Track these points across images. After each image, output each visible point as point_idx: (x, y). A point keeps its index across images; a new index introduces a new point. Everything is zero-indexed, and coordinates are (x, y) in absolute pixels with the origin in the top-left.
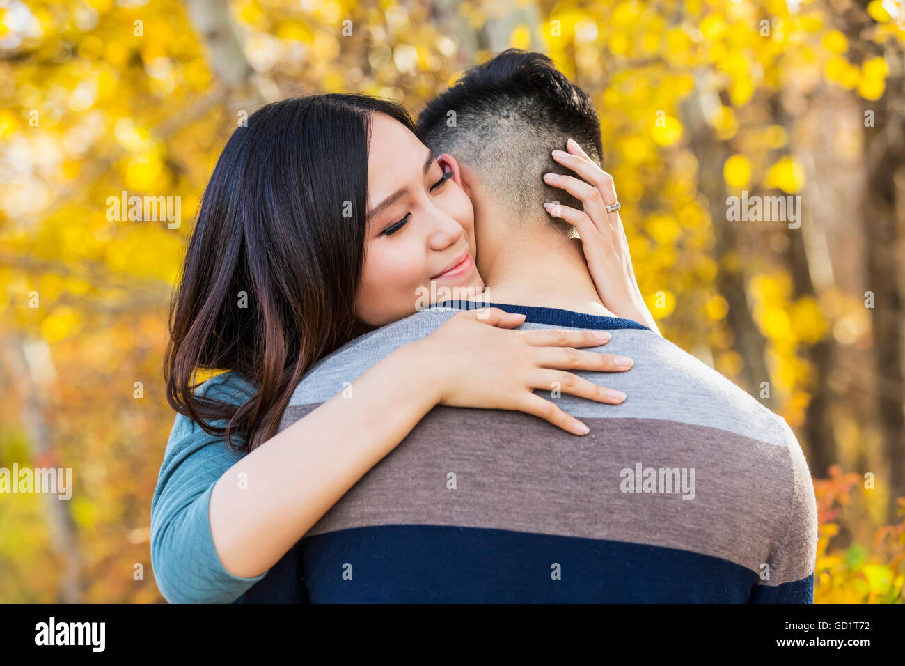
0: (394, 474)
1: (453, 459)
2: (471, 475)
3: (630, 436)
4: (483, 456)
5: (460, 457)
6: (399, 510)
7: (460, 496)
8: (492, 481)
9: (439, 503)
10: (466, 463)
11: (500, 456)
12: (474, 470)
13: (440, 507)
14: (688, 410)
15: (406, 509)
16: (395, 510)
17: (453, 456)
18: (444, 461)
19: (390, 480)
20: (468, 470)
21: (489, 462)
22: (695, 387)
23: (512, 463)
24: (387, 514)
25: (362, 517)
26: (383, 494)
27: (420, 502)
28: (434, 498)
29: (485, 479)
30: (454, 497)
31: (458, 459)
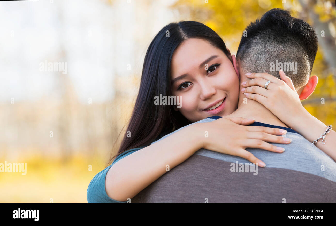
0: (170, 184)
1: (195, 180)
2: (201, 187)
3: (272, 175)
4: (208, 180)
5: (198, 179)
6: (171, 198)
7: (195, 195)
8: (210, 190)
9: (187, 197)
10: (200, 182)
11: (215, 180)
12: (203, 185)
13: (187, 198)
14: (301, 166)
15: (173, 198)
16: (169, 198)
17: (195, 179)
18: (191, 181)
19: (169, 186)
20: (200, 185)
21: (210, 182)
22: (306, 157)
23: (219, 183)
24: (166, 200)
25: (158, 200)
26: (165, 192)
27: (179, 196)
28: (185, 195)
29: (207, 189)
30: (193, 195)
31: (197, 180)
